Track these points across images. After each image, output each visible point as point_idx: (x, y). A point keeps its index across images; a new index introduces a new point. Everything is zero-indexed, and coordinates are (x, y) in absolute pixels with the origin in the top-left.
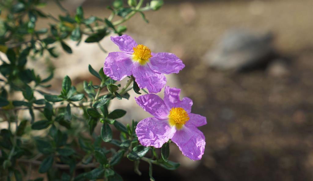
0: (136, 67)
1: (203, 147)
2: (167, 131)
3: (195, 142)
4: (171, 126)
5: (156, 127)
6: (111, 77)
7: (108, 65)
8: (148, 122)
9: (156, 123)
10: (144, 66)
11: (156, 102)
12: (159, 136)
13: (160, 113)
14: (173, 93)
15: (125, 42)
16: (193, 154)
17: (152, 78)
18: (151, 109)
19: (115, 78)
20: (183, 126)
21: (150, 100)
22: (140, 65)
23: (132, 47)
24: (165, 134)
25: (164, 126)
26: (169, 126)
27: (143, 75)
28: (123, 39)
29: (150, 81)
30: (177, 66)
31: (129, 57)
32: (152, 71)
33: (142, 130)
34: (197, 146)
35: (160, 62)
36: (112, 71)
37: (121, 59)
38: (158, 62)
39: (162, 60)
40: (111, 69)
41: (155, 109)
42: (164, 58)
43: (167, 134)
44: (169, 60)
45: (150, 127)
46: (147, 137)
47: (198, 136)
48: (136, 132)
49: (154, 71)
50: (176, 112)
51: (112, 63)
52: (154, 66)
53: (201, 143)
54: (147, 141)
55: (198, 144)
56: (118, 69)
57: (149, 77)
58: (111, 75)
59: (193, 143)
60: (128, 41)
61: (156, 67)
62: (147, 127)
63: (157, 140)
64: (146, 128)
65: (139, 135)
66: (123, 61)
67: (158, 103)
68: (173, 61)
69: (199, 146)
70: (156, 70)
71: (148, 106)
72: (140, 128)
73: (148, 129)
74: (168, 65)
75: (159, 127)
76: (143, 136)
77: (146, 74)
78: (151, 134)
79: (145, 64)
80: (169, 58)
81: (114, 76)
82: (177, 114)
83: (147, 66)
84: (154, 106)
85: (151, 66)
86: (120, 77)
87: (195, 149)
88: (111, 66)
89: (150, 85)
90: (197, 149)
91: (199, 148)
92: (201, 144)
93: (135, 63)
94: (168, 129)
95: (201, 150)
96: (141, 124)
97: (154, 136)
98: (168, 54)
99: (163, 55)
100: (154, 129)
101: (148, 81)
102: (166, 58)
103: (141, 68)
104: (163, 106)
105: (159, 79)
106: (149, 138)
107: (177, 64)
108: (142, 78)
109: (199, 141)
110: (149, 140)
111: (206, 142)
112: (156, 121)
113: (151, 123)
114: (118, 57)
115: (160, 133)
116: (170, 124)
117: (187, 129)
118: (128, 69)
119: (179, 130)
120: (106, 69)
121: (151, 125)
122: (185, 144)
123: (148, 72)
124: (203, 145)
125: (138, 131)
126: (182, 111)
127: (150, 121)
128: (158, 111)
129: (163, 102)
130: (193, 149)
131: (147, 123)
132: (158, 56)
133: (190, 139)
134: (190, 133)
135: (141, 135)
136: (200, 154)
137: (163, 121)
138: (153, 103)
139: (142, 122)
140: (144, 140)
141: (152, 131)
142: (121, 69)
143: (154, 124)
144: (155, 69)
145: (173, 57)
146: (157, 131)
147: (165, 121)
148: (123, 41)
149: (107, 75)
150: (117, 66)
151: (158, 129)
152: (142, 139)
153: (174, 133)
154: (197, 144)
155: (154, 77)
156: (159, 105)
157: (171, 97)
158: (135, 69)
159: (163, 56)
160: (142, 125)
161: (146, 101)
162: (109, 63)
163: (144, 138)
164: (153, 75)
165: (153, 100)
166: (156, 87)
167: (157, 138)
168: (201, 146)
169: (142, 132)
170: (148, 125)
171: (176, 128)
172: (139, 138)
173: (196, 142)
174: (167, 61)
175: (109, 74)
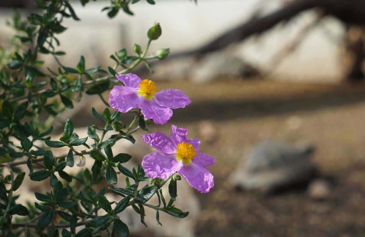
0: (141, 101)
1: (211, 181)
2: (174, 165)
3: (202, 178)
4: (178, 161)
5: (163, 162)
6: (117, 109)
7: (114, 98)
8: (155, 156)
9: (162, 158)
10: (150, 101)
11: (162, 140)
12: (166, 170)
13: (167, 150)
14: (180, 133)
15: (130, 80)
16: (200, 187)
17: (158, 111)
18: (158, 146)
19: (121, 110)
20: (190, 161)
21: (157, 138)
22: (146, 99)
23: (137, 84)
24: (172, 169)
25: (171, 161)
26: (176, 161)
27: (148, 109)
28: (128, 77)
29: (156, 114)
30: (183, 101)
31: (135, 92)
32: (158, 106)
33: (148, 163)
34: (205, 180)
35: (166, 99)
36: (117, 104)
37: (126, 93)
38: (164, 98)
39: (168, 96)
40: (116, 102)
41: (162, 146)
42: (170, 95)
43: (174, 168)
44: (175, 97)
45: (157, 162)
46: (153, 169)
47: (206, 171)
48: (142, 164)
49: (160, 105)
50: (183, 146)
51: (118, 97)
52: (160, 102)
53: (208, 177)
54: (153, 173)
55: (206, 179)
56: (123, 103)
57: (155, 110)
58: (116, 107)
59: (200, 179)
60: (133, 79)
61: (162, 103)
62: (154, 161)
63: (164, 173)
64: (152, 162)
65: (145, 167)
66: (128, 95)
67: (165, 141)
68: (179, 97)
69: (206, 180)
70: (163, 105)
71: (154, 143)
72: (146, 161)
73: (154, 163)
74: (174, 101)
75: (166, 162)
76: (149, 169)
77: (152, 108)
78: (158, 167)
79: (150, 99)
80: (175, 94)
81: (119, 108)
82: (184, 148)
83: (153, 101)
84: (161, 144)
85: (157, 101)
86: (125, 109)
87: (202, 183)
88: (116, 99)
89: (156, 117)
90: (205, 184)
91: (207, 182)
92: (209, 179)
93: (141, 98)
94: (174, 164)
95: (209, 183)
96: (148, 157)
97: (161, 169)
98: (174, 91)
99: (169, 91)
100: (160, 163)
101: (153, 114)
102: (172, 94)
103: (146, 102)
104: (170, 143)
105: (165, 113)
106: (156, 171)
107: (183, 100)
108: (147, 111)
109: (207, 176)
110: (155, 172)
111: (213, 176)
112: (163, 156)
113: (158, 157)
114: (123, 91)
115: (167, 167)
116: (177, 158)
117: (194, 165)
118: (133, 103)
119: (186, 166)
120: (111, 101)
121: (157, 160)
122: (193, 179)
123: (154, 106)
124: (211, 179)
125: (144, 164)
126: (189, 146)
127: (156, 156)
128: (164, 148)
129: (169, 140)
130: (201, 183)
131: (153, 157)
132: (164, 92)
133: (198, 175)
134: (198, 169)
135: (148, 168)
136: (208, 188)
137: (170, 156)
138: (159, 140)
139: (148, 156)
140: (150, 172)
141: (159, 165)
142: (126, 103)
143: (160, 159)
144: (161, 104)
145: (179, 93)
146: (164, 166)
147: (172, 156)
148: (129, 79)
149: (112, 107)
150: (123, 100)
151: (164, 164)
152: (148, 171)
153: (181, 167)
154: (204, 179)
155: (160, 111)
156: (166, 143)
157: (178, 136)
158: (140, 102)
159: (169, 93)
160: (148, 159)
161: (152, 139)
162: (115, 96)
163: (151, 170)
164: (158, 109)
165: (159, 138)
166: (162, 119)
167: (164, 171)
168: (208, 181)
169: (148, 165)
170: (155, 159)
171: (183, 163)
172: (145, 170)
173: (204, 177)
174: (173, 97)
175: (114, 106)
